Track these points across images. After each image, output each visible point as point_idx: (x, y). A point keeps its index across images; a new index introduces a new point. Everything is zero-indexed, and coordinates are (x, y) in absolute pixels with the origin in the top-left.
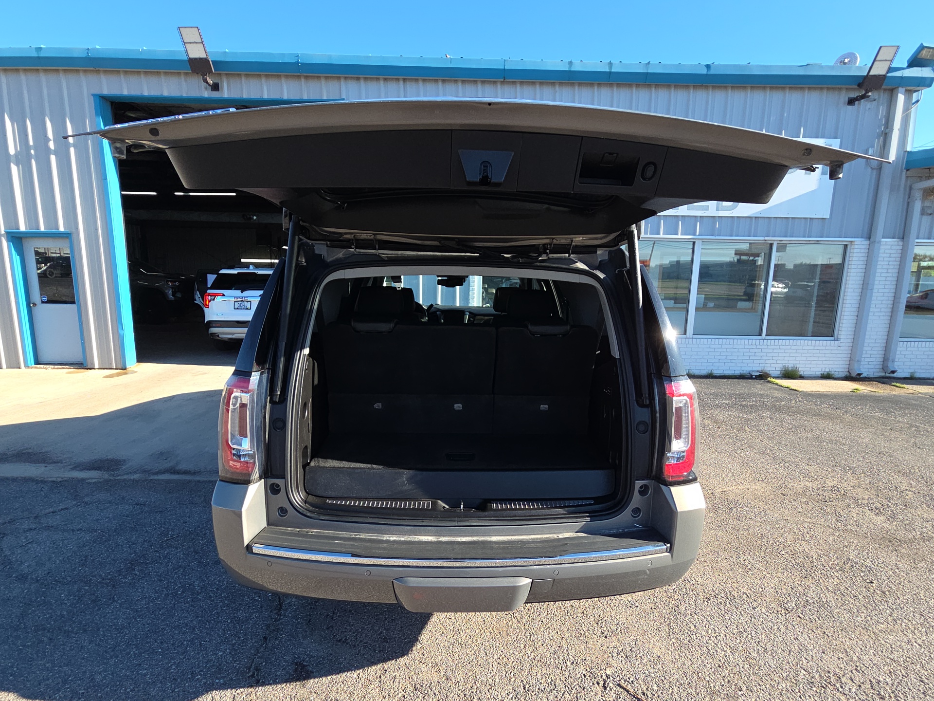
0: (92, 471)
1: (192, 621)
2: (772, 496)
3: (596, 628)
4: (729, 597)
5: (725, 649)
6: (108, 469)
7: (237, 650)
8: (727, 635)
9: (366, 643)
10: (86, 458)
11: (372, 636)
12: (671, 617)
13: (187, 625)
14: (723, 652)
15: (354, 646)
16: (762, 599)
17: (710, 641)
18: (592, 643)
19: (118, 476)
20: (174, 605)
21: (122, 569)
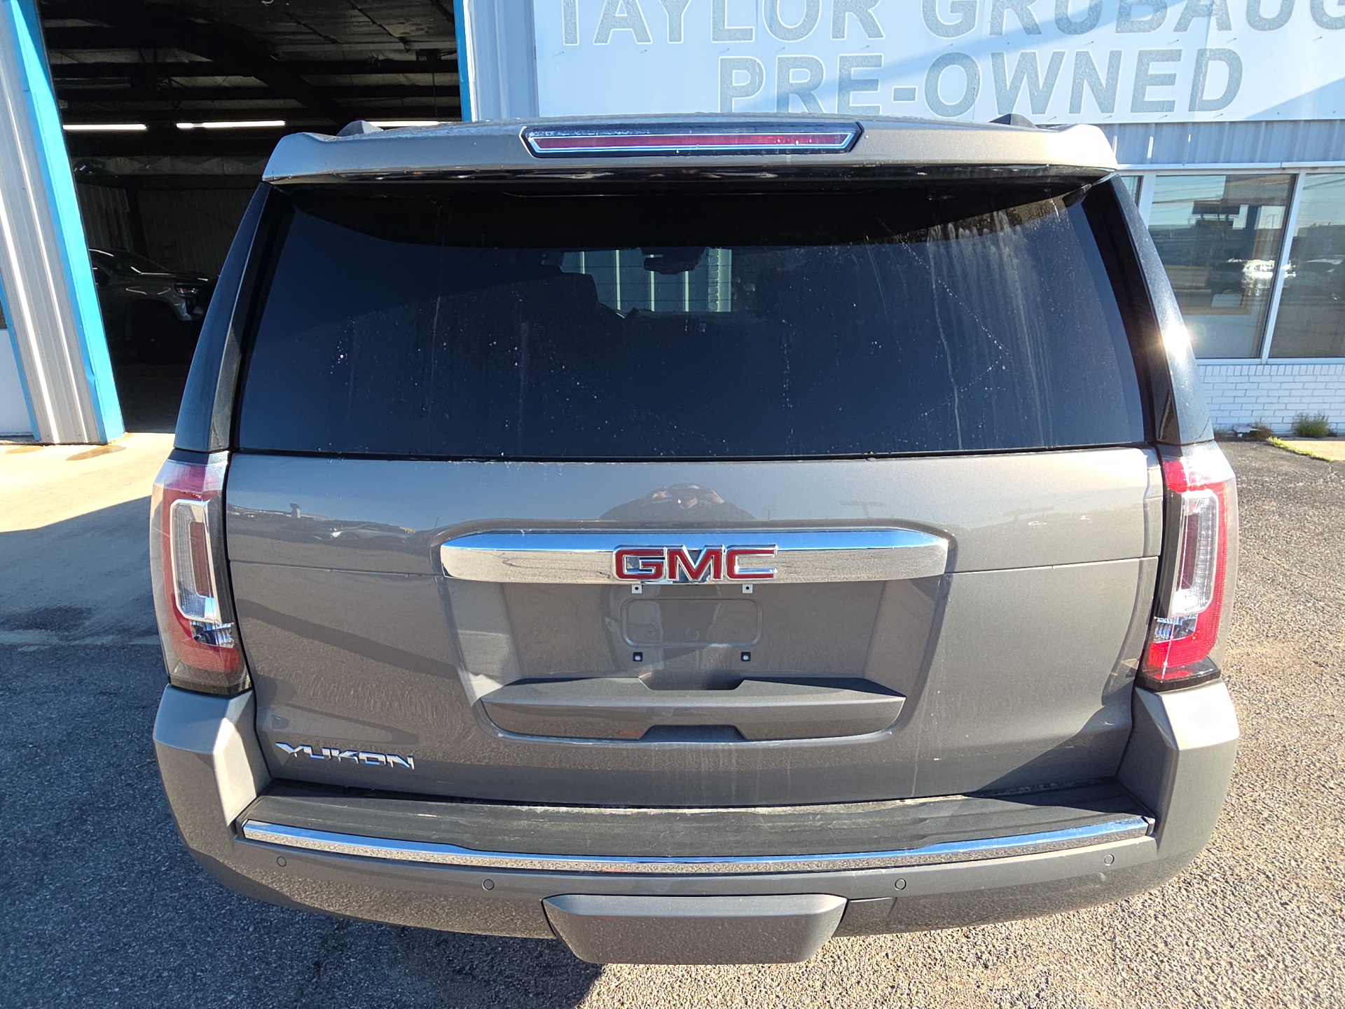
0: (31, 631)
1: (181, 929)
2: (1298, 667)
3: (965, 947)
4: (1231, 880)
5: (1233, 994)
6: (59, 627)
7: (261, 990)
8: (1234, 963)
9: (512, 976)
10: (23, 606)
11: (522, 962)
12: (1116, 923)
13: (171, 935)
14: (1229, 1002)
15: (488, 983)
16: (1298, 885)
17: (1199, 978)
18: (957, 979)
19: (75, 639)
20: (152, 894)
21: (64, 821)
